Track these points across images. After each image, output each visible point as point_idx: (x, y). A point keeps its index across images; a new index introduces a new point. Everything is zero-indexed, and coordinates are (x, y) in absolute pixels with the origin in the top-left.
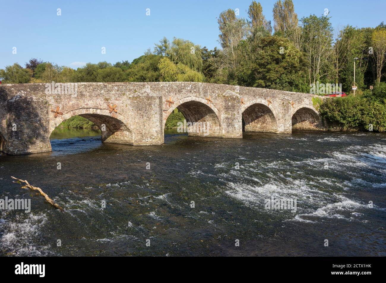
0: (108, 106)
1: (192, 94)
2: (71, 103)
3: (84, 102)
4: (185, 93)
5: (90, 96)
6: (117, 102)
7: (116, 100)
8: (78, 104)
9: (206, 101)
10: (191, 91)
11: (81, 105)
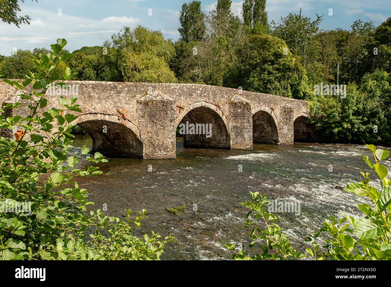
0: (118, 110)
1: (202, 98)
3: (92, 105)
4: (195, 98)
5: (98, 98)
6: (127, 106)
7: (127, 103)
9: (216, 107)
10: (201, 95)
11: (89, 110)
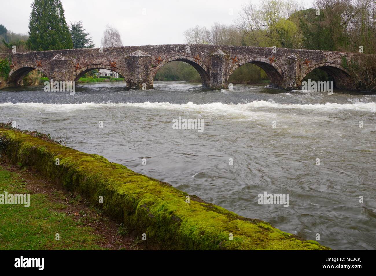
0: (110, 63)
1: (180, 53)
2: (86, 61)
3: (94, 60)
4: (173, 53)
7: (116, 59)
8: (90, 62)
9: (195, 59)
10: (179, 52)
11: (92, 63)
